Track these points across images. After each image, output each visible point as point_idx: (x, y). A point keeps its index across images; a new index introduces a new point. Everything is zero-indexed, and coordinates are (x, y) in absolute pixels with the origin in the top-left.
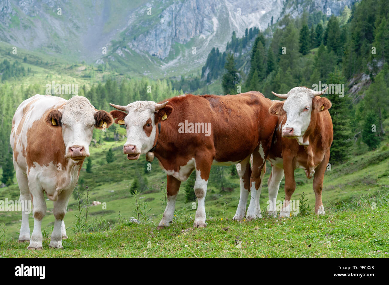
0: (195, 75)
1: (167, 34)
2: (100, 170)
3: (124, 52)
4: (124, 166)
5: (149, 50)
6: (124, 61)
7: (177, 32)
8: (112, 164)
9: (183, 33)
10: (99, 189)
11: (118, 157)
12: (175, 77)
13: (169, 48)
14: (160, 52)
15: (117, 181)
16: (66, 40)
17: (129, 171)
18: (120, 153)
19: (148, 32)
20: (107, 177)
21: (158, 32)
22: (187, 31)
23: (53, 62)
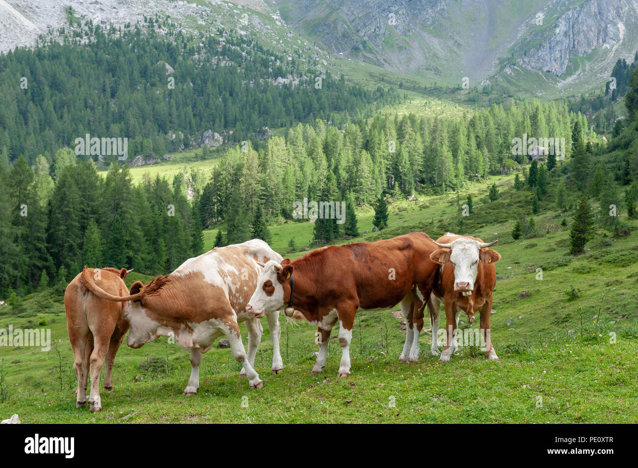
0: (598, 92)
1: (564, 46)
2: (482, 209)
3: (514, 70)
4: (509, 205)
5: (543, 66)
6: (514, 81)
7: (576, 43)
8: (495, 202)
9: (582, 44)
10: (480, 232)
11: (503, 193)
12: (574, 96)
13: (566, 62)
14: (555, 67)
15: (502, 222)
16: (446, 60)
17: (515, 210)
18: (506, 188)
19: (540, 45)
20: (490, 218)
21: (553, 44)
22: (588, 41)
23: (432, 86)
